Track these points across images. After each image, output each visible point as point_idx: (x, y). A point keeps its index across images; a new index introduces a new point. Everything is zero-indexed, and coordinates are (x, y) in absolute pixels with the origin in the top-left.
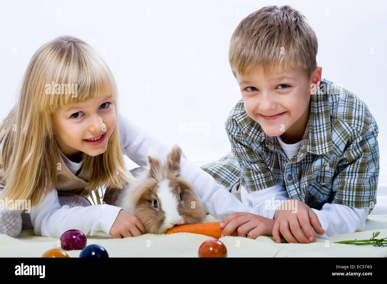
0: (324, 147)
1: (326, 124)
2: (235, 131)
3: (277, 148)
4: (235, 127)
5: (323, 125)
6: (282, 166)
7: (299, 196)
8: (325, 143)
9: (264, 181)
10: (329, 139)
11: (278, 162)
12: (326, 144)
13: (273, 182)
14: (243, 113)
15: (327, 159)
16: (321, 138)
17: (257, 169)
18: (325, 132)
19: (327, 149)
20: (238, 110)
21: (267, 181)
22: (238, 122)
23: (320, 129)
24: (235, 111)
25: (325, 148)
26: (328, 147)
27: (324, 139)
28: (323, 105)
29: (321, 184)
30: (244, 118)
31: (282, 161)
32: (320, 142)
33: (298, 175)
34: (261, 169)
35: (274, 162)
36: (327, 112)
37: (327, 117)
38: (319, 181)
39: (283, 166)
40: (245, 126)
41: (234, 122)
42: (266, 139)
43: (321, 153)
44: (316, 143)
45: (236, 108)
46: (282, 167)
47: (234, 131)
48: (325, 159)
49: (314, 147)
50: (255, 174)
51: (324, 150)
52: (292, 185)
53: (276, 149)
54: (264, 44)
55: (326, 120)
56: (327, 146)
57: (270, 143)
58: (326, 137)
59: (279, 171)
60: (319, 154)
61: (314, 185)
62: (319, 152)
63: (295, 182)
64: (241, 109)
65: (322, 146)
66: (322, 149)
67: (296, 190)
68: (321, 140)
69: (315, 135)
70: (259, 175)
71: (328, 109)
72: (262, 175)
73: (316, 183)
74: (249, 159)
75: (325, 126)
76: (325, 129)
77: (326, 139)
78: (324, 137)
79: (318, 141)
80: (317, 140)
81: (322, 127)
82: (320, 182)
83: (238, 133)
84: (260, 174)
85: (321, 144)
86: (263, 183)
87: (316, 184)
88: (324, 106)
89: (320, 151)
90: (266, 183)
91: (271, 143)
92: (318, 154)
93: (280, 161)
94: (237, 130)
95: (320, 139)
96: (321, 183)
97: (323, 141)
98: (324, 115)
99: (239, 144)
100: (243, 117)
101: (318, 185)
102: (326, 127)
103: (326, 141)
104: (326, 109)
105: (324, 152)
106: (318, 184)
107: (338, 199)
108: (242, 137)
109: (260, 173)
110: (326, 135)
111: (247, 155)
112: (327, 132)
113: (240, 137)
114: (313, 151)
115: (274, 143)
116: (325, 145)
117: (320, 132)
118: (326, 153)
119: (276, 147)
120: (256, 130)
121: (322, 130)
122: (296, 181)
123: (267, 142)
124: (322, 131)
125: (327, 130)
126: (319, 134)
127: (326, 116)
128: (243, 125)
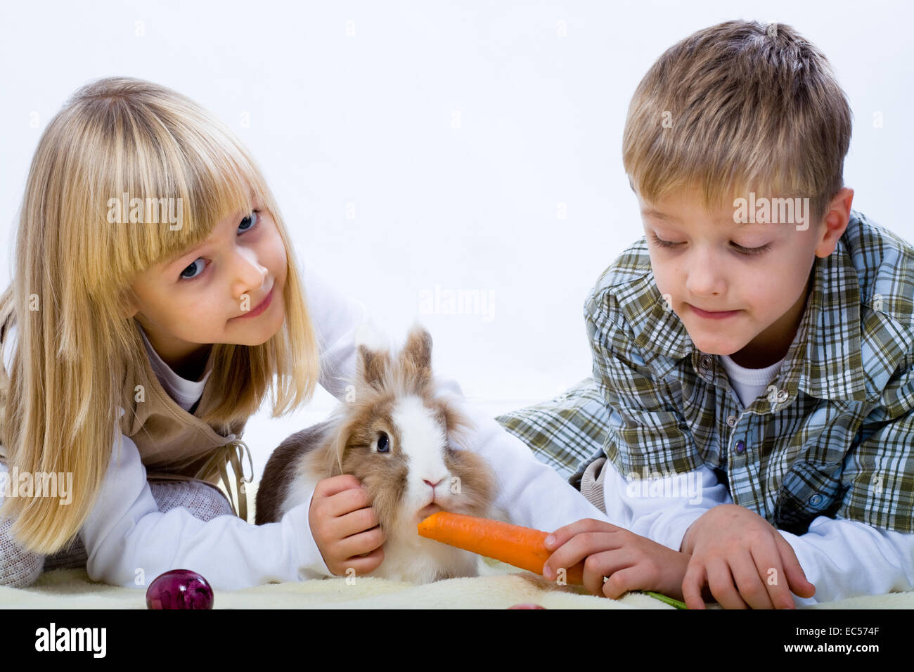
0: (841, 381)
1: (849, 323)
2: (612, 325)
3: (719, 377)
4: (612, 314)
5: (841, 325)
6: (724, 421)
7: (755, 498)
8: (844, 371)
9: (670, 458)
10: (856, 361)
11: (715, 410)
12: (848, 372)
13: (691, 462)
14: (637, 280)
15: (842, 408)
16: (834, 358)
17: (656, 427)
18: (846, 343)
19: (849, 386)
20: (624, 273)
21: (677, 457)
22: (622, 305)
23: (833, 334)
24: (616, 274)
25: (845, 384)
26: (853, 381)
27: (843, 361)
28: (842, 275)
29: (815, 468)
30: (640, 294)
31: (725, 409)
32: (830, 367)
33: (761, 444)
34: (666, 427)
35: (702, 410)
36: (851, 294)
37: (853, 306)
38: (811, 460)
39: (726, 423)
40: (640, 314)
41: (612, 303)
42: (694, 354)
43: (833, 396)
44: (823, 369)
45: (618, 267)
46: (724, 425)
47: (608, 324)
48: (837, 409)
49: (816, 380)
50: (648, 438)
51: (841, 388)
52: (743, 467)
53: (717, 379)
54: (713, 128)
55: (848, 315)
56: (848, 379)
57: (703, 364)
58: (848, 356)
59: (713, 432)
60: (829, 397)
61: (800, 469)
62: (828, 392)
63: (751, 460)
64: (631, 270)
65: (837, 379)
66: (836, 385)
67: (751, 481)
68: (835, 363)
69: (821, 349)
70: (659, 442)
71: (854, 287)
72: (666, 441)
73: (804, 465)
74: (638, 398)
75: (845, 328)
76: (845, 335)
77: (847, 362)
78: (843, 357)
79: (826, 365)
80: (824, 363)
81: (837, 330)
82: (815, 462)
83: (618, 332)
84: (662, 439)
85: (835, 372)
86: (666, 462)
87: (805, 468)
88: (846, 278)
89: (832, 390)
90: (675, 462)
91: (706, 362)
92: (825, 397)
93: (718, 408)
94: (616, 322)
95: (831, 361)
96: (816, 466)
97: (840, 365)
98: (843, 301)
99: (616, 360)
100: (636, 292)
101: (808, 471)
102: (849, 331)
103: (847, 367)
104: (850, 287)
105: (842, 394)
106: (809, 468)
107: (854, 505)
108: (627, 343)
109: (661, 435)
110: (846, 351)
111: (634, 389)
112: (849, 344)
113: (622, 341)
114: (814, 390)
115: (714, 365)
116: (844, 377)
117: (833, 342)
118: (846, 395)
119: (717, 374)
120: (667, 328)
121: (837, 337)
122: (753, 457)
123: (696, 360)
124: (838, 341)
125: (850, 338)
126: (829, 348)
127: (850, 304)
128: (635, 313)
